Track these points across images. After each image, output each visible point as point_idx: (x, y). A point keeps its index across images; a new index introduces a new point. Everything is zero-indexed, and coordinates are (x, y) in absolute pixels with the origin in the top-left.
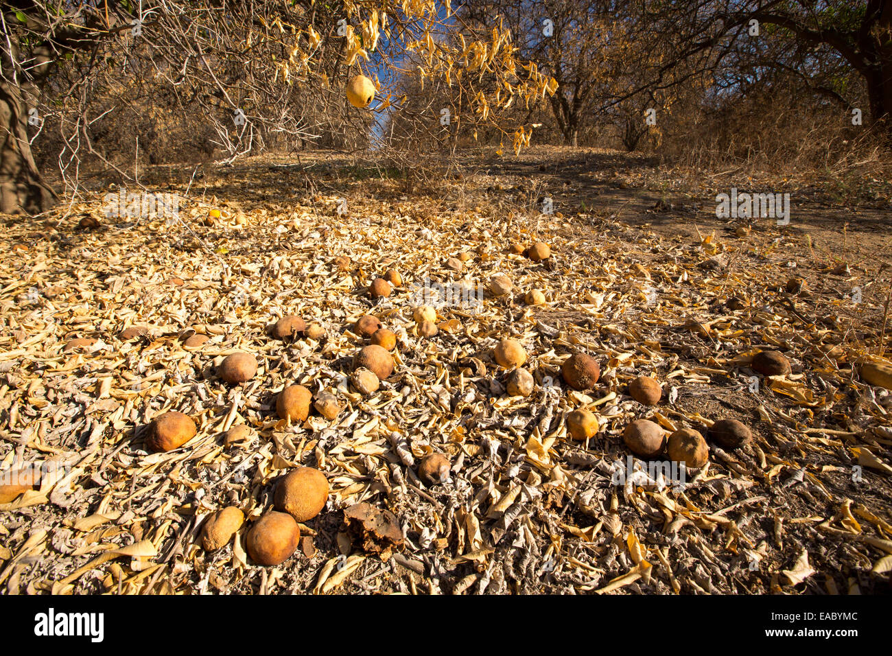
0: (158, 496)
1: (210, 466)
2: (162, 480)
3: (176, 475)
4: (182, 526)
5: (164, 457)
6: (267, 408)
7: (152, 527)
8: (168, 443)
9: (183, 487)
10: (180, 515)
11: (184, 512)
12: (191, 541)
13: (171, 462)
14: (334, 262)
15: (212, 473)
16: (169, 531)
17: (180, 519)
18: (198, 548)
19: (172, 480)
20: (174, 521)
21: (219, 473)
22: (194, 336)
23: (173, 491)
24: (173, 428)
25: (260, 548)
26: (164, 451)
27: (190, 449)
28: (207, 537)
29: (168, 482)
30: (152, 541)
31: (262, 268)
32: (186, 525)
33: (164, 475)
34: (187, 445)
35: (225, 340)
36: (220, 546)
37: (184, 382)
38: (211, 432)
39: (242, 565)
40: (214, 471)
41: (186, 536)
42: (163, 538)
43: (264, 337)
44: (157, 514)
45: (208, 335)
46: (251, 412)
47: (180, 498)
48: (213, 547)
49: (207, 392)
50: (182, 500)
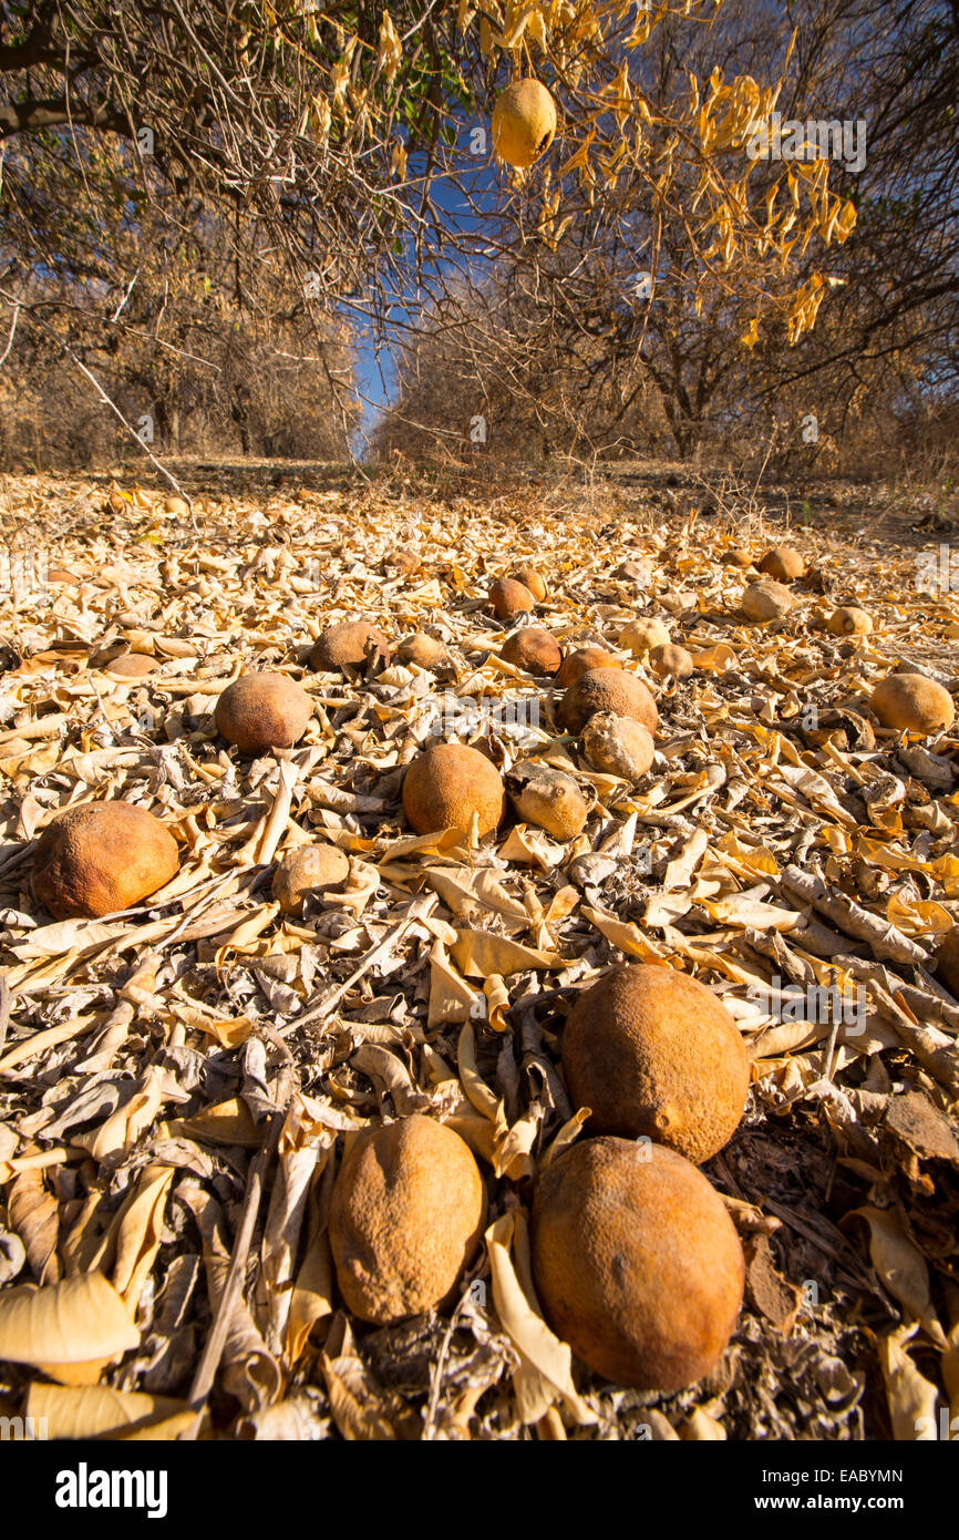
0: (100, 1064)
1: (257, 966)
2: (101, 1007)
3: (145, 991)
4: (226, 1196)
5: (95, 932)
6: (375, 804)
7: (96, 1197)
8: (103, 890)
9: (180, 1031)
10: (207, 1145)
11: (213, 1133)
12: (284, 1274)
13: (121, 947)
14: (386, 562)
15: (274, 989)
16: (168, 1216)
17: (206, 1165)
18: (321, 1307)
19: (136, 1006)
20: (181, 1173)
21: (297, 982)
22: (126, 655)
23: (148, 1047)
24: (120, 844)
25: (650, 1327)
26: (93, 916)
27: (173, 909)
28: (370, 1262)
29: (124, 1014)
30: (109, 1271)
31: (240, 567)
32: (241, 1197)
33: (106, 989)
34: (163, 899)
35: (200, 666)
36: (428, 1300)
37: (117, 743)
38: (222, 866)
39: (561, 1404)
40: (281, 979)
41: (256, 1245)
42: (150, 1259)
43: (294, 668)
44: (109, 1140)
45: (158, 656)
46: (329, 817)
47: (180, 1075)
48: (398, 1309)
49: (186, 769)
50: (192, 1080)
